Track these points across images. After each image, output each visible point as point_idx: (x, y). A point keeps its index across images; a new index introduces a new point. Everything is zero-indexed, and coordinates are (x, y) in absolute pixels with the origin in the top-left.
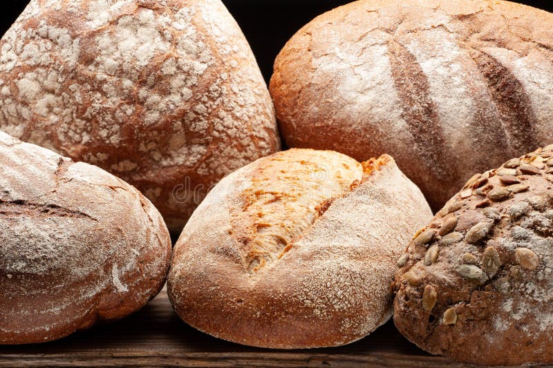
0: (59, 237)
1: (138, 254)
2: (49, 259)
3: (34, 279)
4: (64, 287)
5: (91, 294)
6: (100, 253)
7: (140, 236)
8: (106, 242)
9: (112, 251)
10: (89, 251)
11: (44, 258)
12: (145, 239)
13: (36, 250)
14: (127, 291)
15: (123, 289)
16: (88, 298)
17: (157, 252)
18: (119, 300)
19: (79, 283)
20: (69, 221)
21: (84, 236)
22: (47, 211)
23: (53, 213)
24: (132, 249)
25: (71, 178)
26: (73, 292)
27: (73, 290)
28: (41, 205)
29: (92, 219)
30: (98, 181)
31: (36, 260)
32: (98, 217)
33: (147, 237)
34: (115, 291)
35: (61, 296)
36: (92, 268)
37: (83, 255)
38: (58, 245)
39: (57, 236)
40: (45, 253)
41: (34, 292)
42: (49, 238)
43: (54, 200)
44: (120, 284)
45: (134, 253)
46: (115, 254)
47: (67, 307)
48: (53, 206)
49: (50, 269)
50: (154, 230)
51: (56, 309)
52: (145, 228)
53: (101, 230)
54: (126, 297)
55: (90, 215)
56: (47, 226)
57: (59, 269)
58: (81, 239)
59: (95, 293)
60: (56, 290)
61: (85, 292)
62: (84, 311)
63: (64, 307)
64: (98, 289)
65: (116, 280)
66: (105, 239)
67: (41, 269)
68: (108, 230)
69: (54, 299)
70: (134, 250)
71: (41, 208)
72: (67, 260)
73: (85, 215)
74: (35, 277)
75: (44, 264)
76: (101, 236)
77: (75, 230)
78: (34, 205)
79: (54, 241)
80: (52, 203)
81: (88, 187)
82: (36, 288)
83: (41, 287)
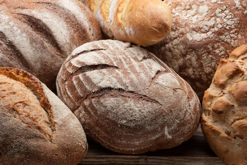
0: (143, 111)
1: (179, 122)
2: (136, 121)
3: (129, 128)
4: (141, 134)
5: (154, 138)
6: (160, 121)
7: (181, 114)
8: (164, 116)
9: (165, 120)
10: (155, 119)
11: (134, 120)
12: (183, 115)
13: (132, 116)
14: (172, 138)
15: (170, 137)
16: (152, 140)
17: (189, 122)
18: (168, 141)
19: (149, 133)
20: (149, 104)
21: (154, 112)
22: (142, 98)
23: (144, 99)
24: (176, 120)
25: (157, 82)
26: (145, 137)
27: (146, 135)
28: (140, 95)
29: (160, 104)
30: (169, 85)
31: (131, 121)
32: (163, 104)
33: (185, 115)
34: (166, 137)
35: (140, 138)
36: (155, 127)
37: (152, 121)
38: (141, 115)
39: (142, 111)
40: (135, 118)
41: (128, 134)
42: (138, 111)
43: (146, 93)
44: (168, 135)
45: (176, 122)
46: (167, 121)
47: (142, 142)
48: (145, 96)
49: (136, 125)
50: (189, 111)
51: (137, 142)
52: (185, 110)
53: (163, 110)
54: (171, 140)
55: (160, 102)
56: (139, 105)
57: (140, 126)
58: (152, 114)
59: (155, 138)
60: (138, 135)
61: (151, 137)
62: (150, 145)
63: (141, 142)
64: (157, 136)
65: (166, 133)
66: (164, 114)
67: (132, 125)
68: (166, 110)
69: (137, 138)
70: (177, 121)
71: (140, 96)
72: (144, 122)
73: (157, 102)
74: (129, 127)
75: (134, 123)
76: (162, 113)
77: (151, 109)
78: (137, 94)
79: (140, 113)
80: (145, 94)
81: (163, 88)
82: (129, 132)
83: (131, 132)
